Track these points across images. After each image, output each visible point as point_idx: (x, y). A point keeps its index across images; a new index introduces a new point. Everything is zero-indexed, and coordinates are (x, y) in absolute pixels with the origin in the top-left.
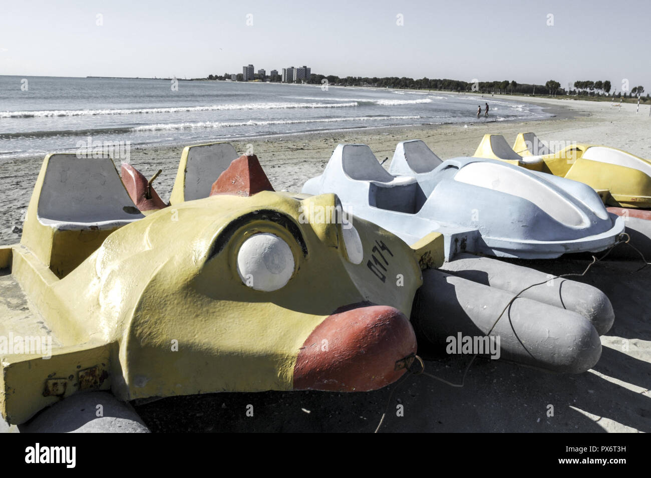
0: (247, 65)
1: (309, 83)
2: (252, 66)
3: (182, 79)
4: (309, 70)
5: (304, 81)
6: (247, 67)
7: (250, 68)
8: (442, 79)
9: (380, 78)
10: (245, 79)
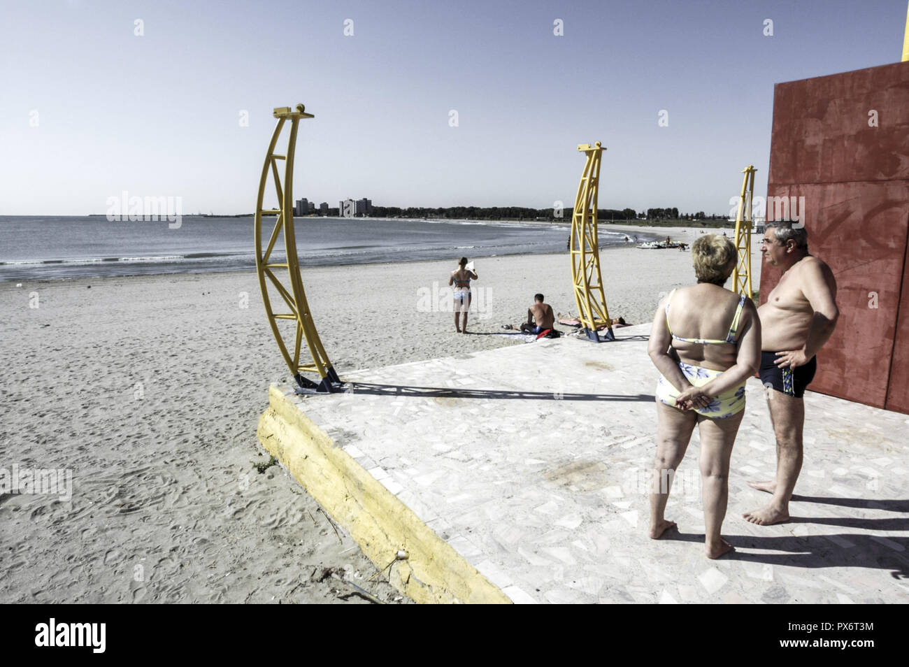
0: (300, 199)
1: (371, 216)
2: (306, 199)
3: (209, 215)
4: (370, 202)
5: (366, 215)
6: (300, 201)
7: (304, 202)
8: (510, 207)
9: (446, 208)
10: (299, 214)
